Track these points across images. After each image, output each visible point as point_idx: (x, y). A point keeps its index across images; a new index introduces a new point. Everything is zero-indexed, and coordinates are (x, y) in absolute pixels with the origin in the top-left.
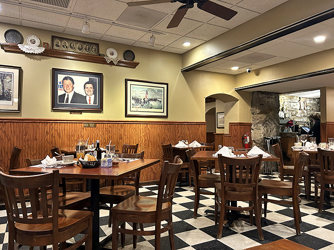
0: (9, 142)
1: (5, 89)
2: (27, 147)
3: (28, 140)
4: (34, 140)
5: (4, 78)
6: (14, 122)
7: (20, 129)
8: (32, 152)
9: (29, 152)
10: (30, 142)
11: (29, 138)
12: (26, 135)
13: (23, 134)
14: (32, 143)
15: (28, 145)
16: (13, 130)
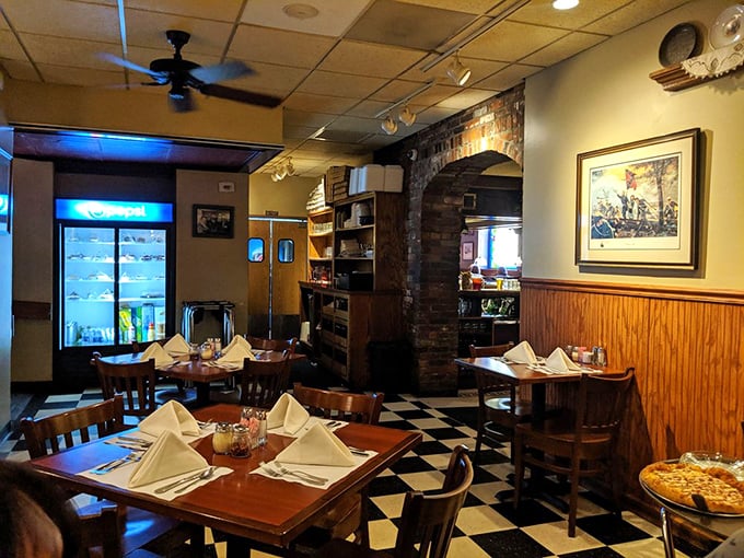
0: (674, 360)
1: (666, 204)
2: (712, 384)
3: (716, 362)
4: (731, 363)
5: (662, 174)
6: (685, 301)
7: (697, 323)
8: (725, 406)
9: (718, 401)
10: (719, 367)
11: (719, 354)
12: (711, 344)
13: (703, 340)
14: (726, 372)
15: (716, 376)
16: (682, 323)
